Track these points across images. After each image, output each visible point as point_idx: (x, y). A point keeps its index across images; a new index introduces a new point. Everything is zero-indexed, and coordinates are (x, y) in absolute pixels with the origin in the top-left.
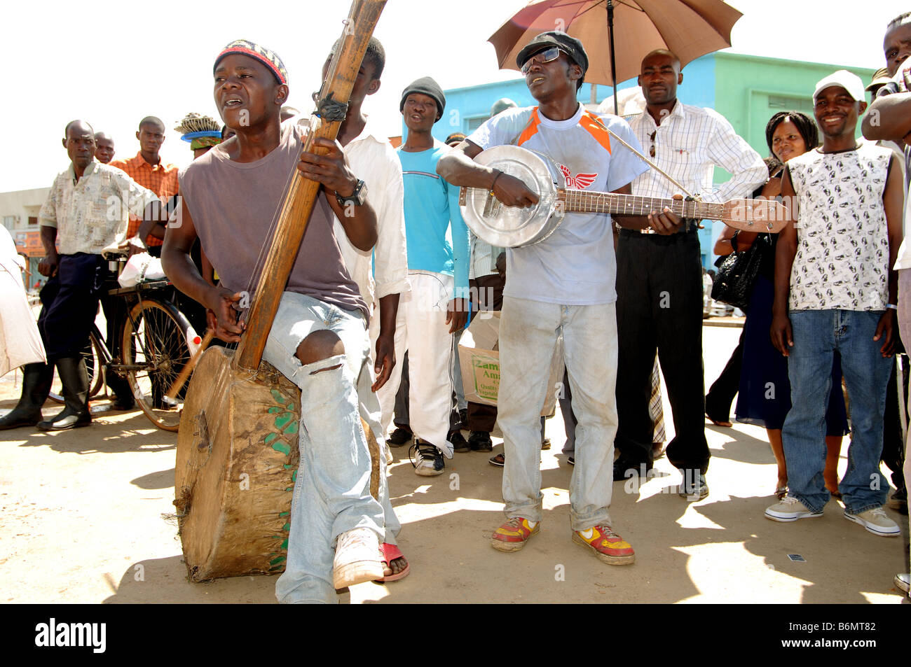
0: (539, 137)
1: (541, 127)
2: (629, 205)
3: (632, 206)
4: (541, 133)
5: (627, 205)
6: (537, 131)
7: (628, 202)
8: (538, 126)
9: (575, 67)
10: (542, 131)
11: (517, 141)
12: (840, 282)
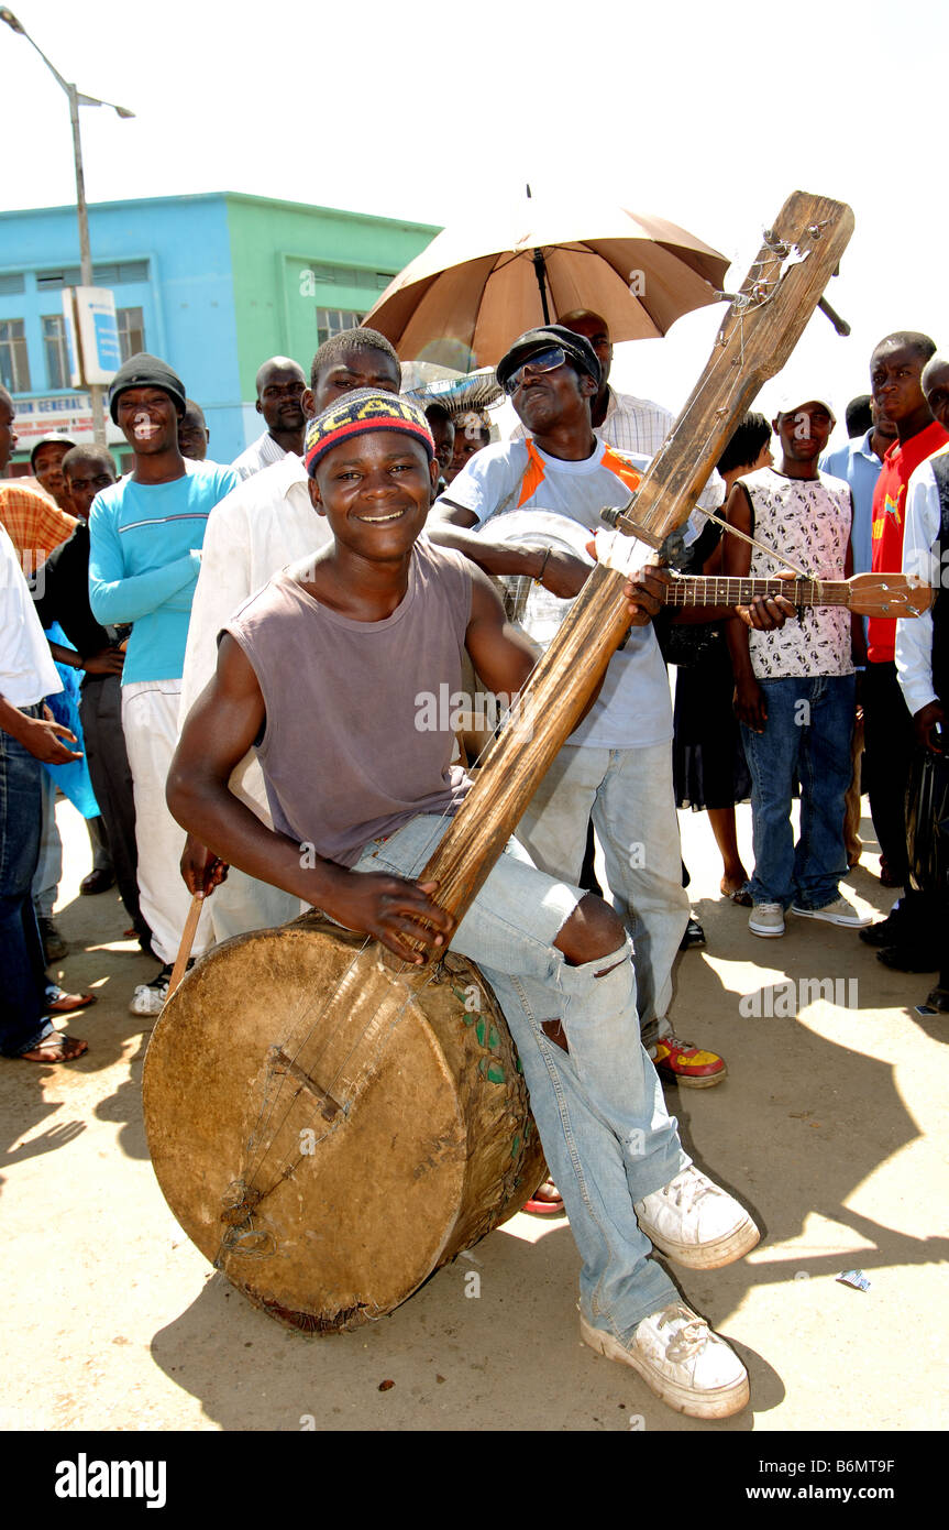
0: (547, 485)
1: (548, 471)
2: (722, 592)
3: (725, 593)
4: (551, 482)
5: (719, 593)
6: (543, 476)
7: (720, 588)
8: (544, 471)
9: (585, 378)
10: (551, 478)
11: (518, 496)
12: (789, 644)
